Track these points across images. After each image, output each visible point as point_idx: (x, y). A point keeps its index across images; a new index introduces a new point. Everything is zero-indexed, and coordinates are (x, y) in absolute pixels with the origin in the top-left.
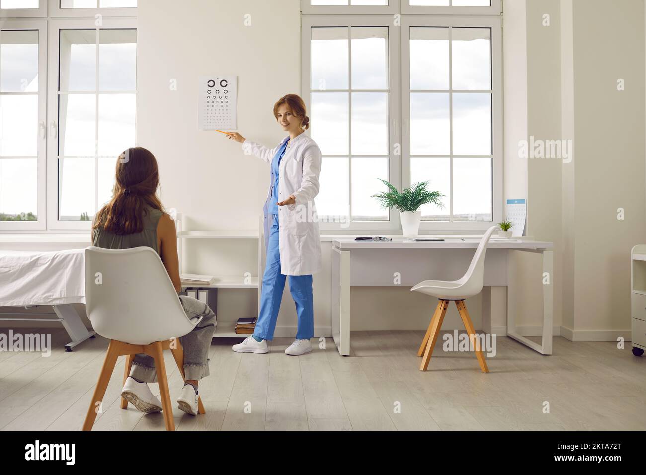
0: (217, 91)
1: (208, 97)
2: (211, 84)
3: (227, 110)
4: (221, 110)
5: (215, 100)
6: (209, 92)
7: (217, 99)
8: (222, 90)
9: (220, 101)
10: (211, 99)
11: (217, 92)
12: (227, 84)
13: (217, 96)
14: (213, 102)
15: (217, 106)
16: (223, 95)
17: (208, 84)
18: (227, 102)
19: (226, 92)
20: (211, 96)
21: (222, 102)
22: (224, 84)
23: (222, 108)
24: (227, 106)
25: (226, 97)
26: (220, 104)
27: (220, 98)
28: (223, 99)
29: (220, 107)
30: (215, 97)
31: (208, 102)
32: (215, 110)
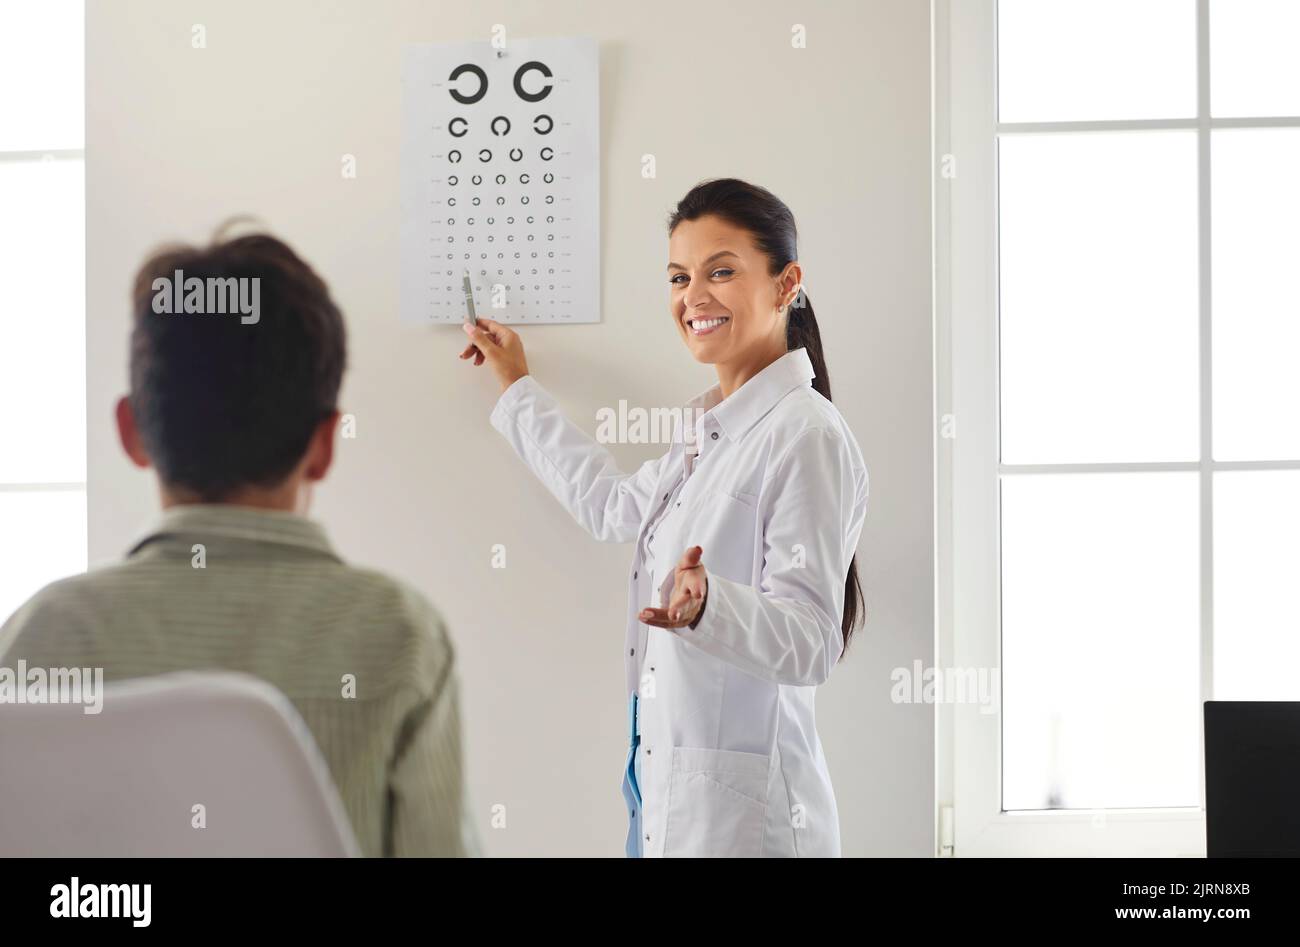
0: (501, 124)
1: (455, 156)
2: (468, 84)
3: (550, 219)
4: (520, 220)
5: (488, 171)
6: (458, 127)
7: (501, 163)
8: (523, 113)
9: (512, 171)
10: (470, 165)
11: (501, 126)
12: (548, 81)
13: (501, 146)
14: (477, 181)
15: (501, 200)
16: (532, 144)
17: (454, 85)
18: (548, 179)
19: (543, 125)
20: (469, 146)
21: (524, 179)
22: (533, 82)
23: (527, 210)
24: (550, 200)
25: (546, 154)
26: (512, 190)
27: (516, 156)
28: (531, 163)
29: (512, 207)
30: (486, 156)
31: (454, 181)
32: (491, 221)
